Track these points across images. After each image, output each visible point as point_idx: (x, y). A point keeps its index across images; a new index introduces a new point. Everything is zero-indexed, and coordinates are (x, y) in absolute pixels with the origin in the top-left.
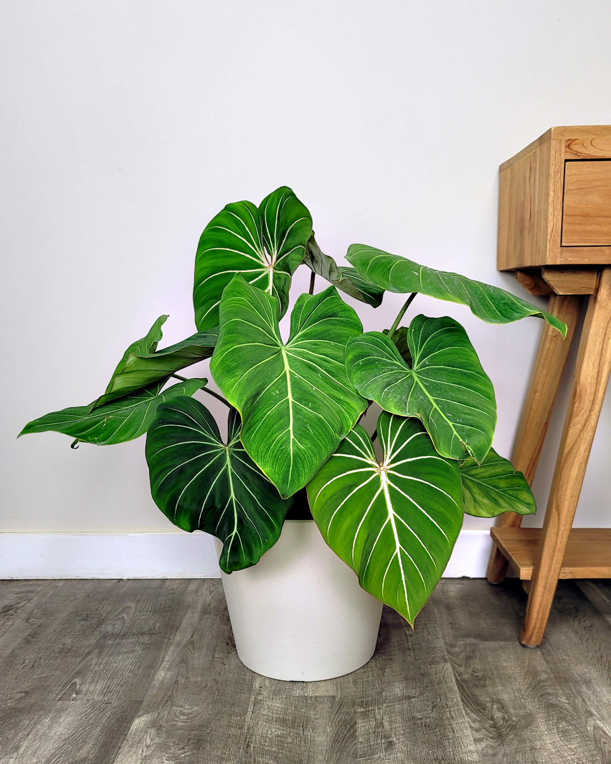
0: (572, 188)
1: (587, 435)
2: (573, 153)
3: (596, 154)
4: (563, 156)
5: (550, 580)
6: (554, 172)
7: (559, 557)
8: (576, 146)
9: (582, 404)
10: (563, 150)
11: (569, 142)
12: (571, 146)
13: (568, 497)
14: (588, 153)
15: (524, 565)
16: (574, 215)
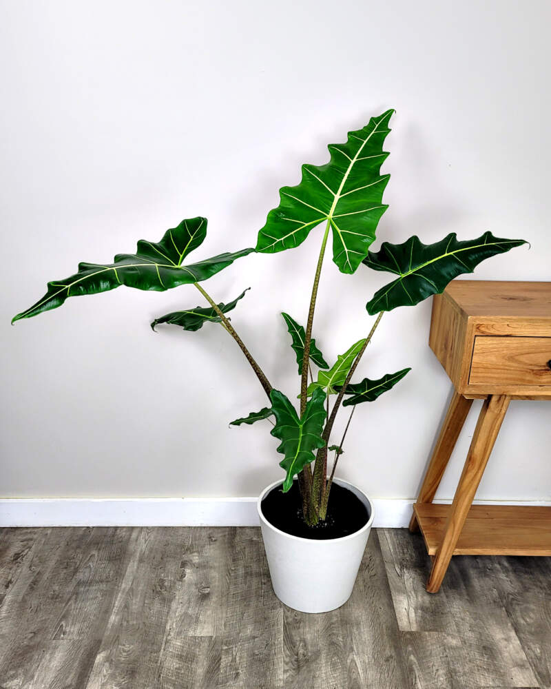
2: (480, 332)
3: (495, 333)
4: (473, 333)
6: (467, 343)
10: (474, 330)
11: (478, 325)
12: (479, 328)
14: (490, 332)
16: (478, 368)
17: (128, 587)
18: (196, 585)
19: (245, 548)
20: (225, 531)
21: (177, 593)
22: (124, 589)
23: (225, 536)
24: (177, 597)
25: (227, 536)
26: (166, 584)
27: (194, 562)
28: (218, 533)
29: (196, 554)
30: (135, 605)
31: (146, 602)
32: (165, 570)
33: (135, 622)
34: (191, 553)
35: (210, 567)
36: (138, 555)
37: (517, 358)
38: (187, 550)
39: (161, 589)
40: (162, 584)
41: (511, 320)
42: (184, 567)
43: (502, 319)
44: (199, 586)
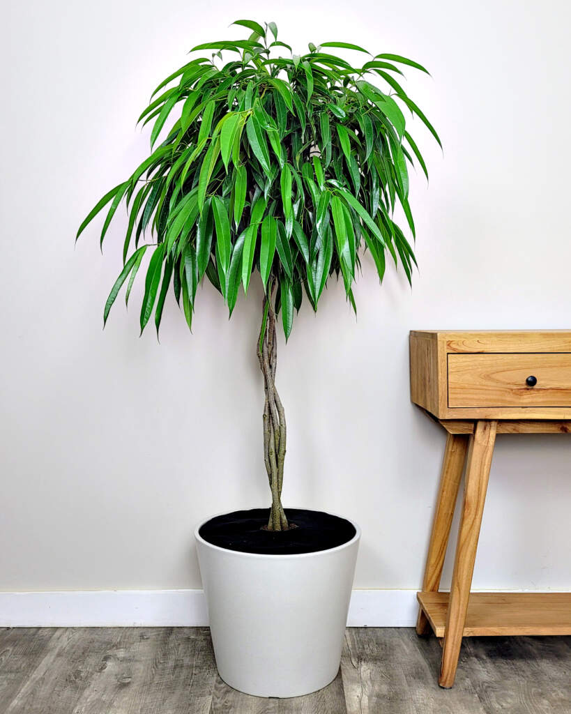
0: (453, 371)
1: (475, 532)
2: (452, 349)
3: (466, 350)
4: (446, 351)
5: (456, 637)
6: (441, 361)
7: (461, 620)
8: (454, 345)
9: (469, 510)
10: (446, 347)
11: (449, 342)
12: (451, 345)
13: (465, 577)
14: (461, 349)
15: (439, 626)
16: (456, 388)
17: (39, 677)
18: (116, 675)
19: (180, 644)
20: (160, 631)
21: (93, 682)
22: (34, 679)
23: (159, 635)
24: (92, 686)
25: (161, 635)
26: (82, 674)
27: (118, 656)
28: (151, 633)
29: (122, 649)
30: (44, 691)
31: (56, 689)
32: (83, 663)
33: (39, 706)
34: (117, 649)
35: (136, 661)
36: (56, 651)
37: (493, 376)
38: (113, 646)
39: (76, 678)
40: (77, 674)
41: (480, 335)
42: (106, 660)
43: (471, 335)
44: (119, 676)
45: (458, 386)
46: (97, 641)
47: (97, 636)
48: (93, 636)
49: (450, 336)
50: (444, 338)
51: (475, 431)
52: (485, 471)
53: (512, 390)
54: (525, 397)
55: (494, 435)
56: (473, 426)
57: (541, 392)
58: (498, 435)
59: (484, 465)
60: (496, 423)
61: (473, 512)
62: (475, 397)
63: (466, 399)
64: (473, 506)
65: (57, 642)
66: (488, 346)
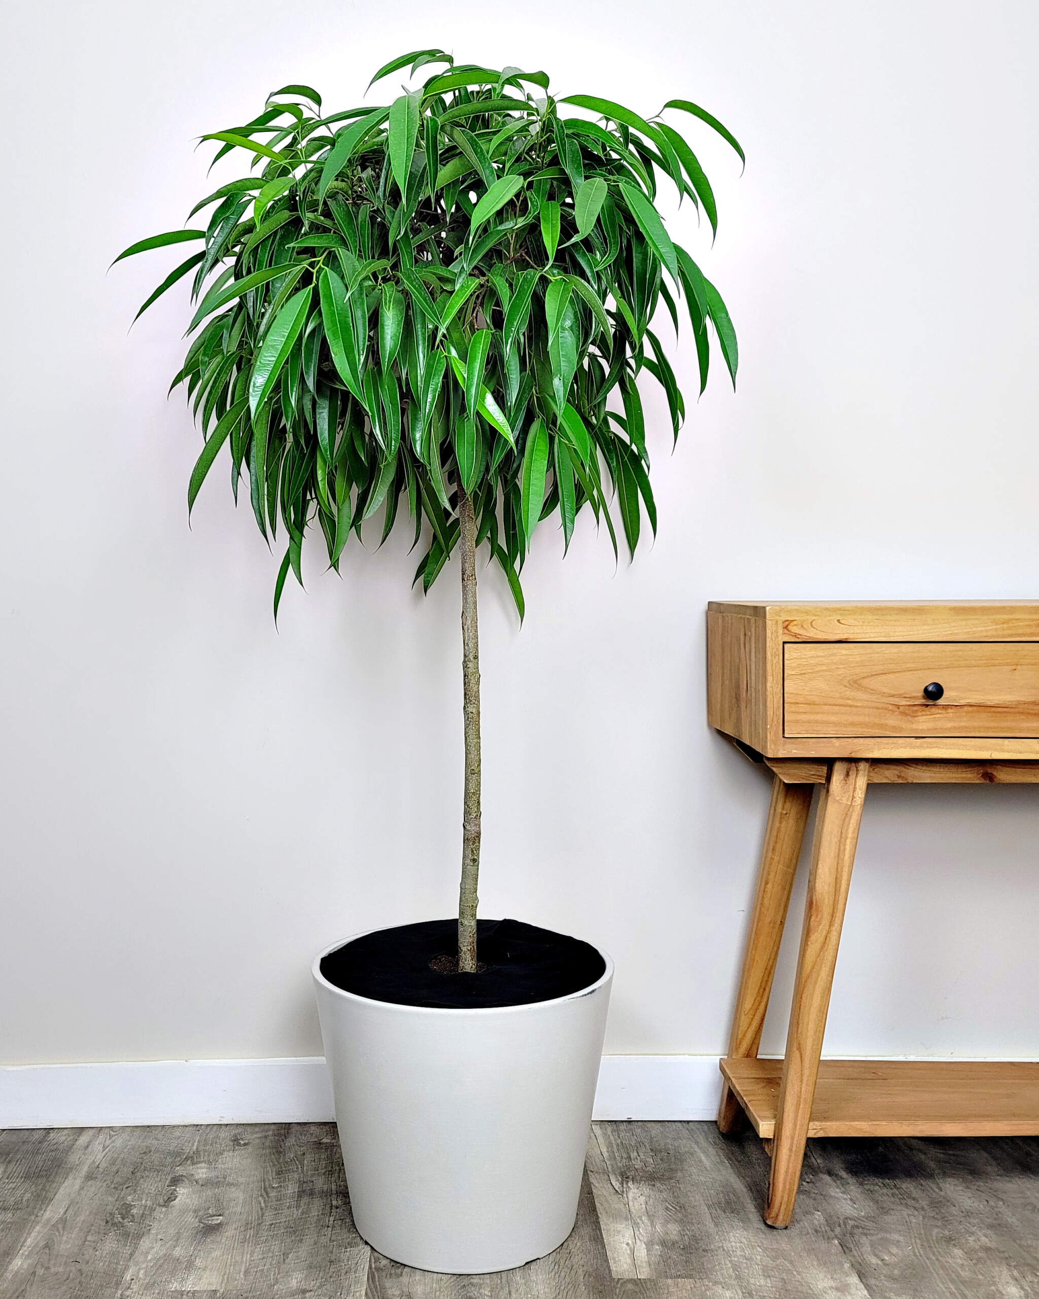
0: (793, 673)
1: (828, 956)
2: (791, 635)
3: (818, 637)
4: (780, 638)
5: (795, 1139)
6: (772, 655)
7: (805, 1109)
8: (795, 628)
9: (819, 916)
10: (780, 631)
11: (787, 623)
12: (790, 627)
13: (810, 1033)
14: (809, 635)
15: (764, 1118)
16: (798, 703)
17: (57, 1217)
18: (195, 1211)
19: (304, 1154)
20: (268, 1131)
21: (155, 1225)
22: (48, 1220)
23: (266, 1137)
24: (153, 1232)
25: (271, 1137)
26: (134, 1211)
27: (197, 1177)
28: (252, 1133)
29: (203, 1165)
30: (67, 1244)
31: (89, 1238)
32: (135, 1191)
33: (61, 1269)
34: (193, 1164)
35: (230, 1185)
36: (85, 1169)
37: (865, 682)
38: (187, 1159)
39: (123, 1219)
40: (125, 1211)
41: (841, 611)
42: (176, 1185)
43: (826, 609)
44: (201, 1213)
45: (801, 699)
46: (157, 1151)
47: (156, 1142)
48: (149, 1142)
49: (789, 611)
50: (777, 615)
51: (829, 779)
52: (848, 847)
53: (898, 707)
54: (922, 719)
55: (864, 787)
56: (825, 769)
57: (950, 710)
58: (871, 787)
59: (846, 839)
60: (867, 765)
61: (825, 922)
62: (833, 718)
63: (817, 722)
64: (826, 911)
65: (84, 1154)
66: (856, 630)
